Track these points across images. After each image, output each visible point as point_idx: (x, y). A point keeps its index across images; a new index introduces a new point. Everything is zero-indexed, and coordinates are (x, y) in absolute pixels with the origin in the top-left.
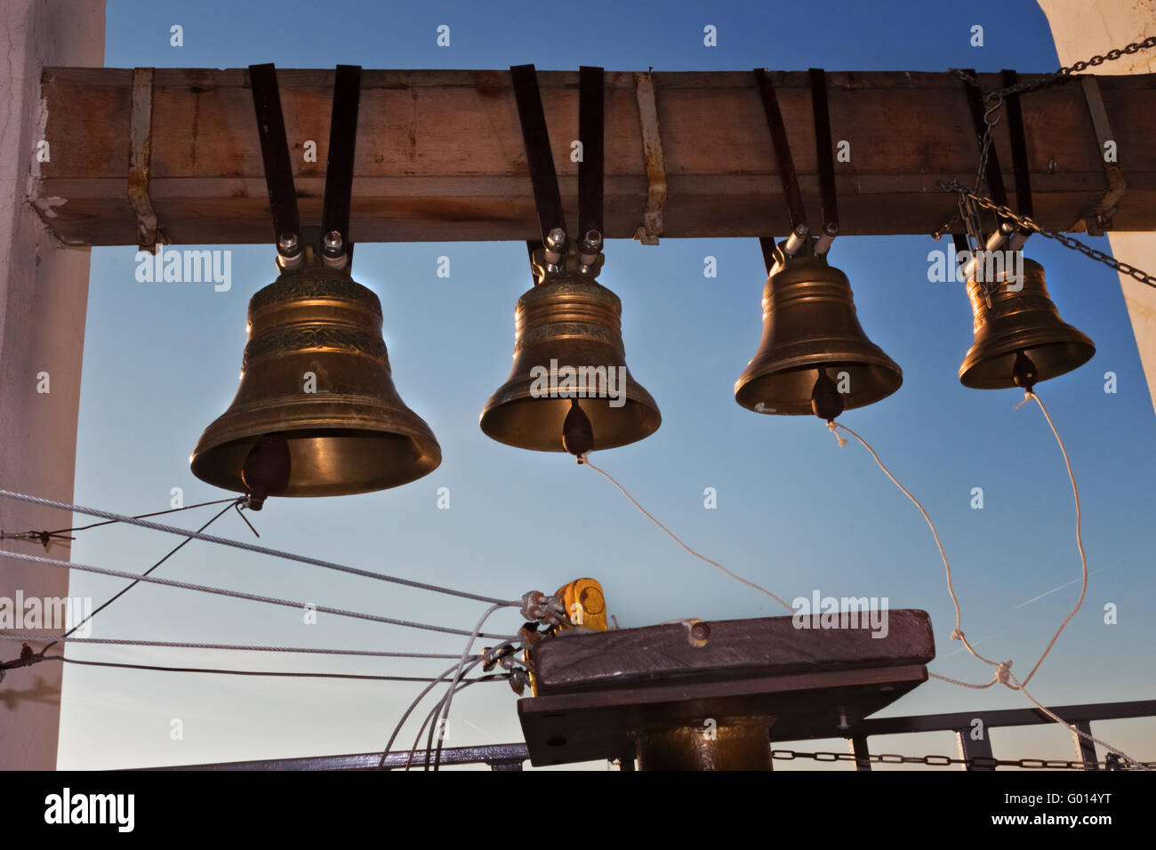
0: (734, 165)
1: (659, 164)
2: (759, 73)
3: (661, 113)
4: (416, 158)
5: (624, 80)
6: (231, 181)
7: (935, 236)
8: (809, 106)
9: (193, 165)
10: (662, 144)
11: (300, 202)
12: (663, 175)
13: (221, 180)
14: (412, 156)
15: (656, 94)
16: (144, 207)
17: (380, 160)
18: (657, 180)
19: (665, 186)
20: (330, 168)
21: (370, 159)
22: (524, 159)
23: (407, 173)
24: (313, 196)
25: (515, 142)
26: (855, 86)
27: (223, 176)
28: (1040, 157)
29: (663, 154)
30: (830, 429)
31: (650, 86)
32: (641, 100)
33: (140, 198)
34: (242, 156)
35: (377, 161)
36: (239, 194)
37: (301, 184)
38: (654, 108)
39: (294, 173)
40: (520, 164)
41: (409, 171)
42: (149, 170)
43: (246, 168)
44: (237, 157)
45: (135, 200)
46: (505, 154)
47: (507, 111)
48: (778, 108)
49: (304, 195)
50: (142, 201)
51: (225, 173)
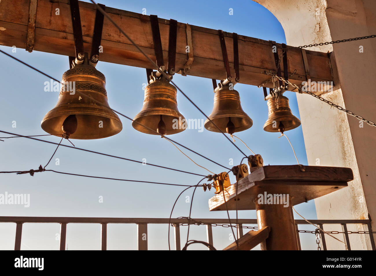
0: (212, 57)
1: (192, 52)
2: (220, 31)
3: (193, 37)
4: (121, 37)
5: (183, 25)
6: (62, 33)
7: (258, 87)
8: (232, 43)
9: (50, 26)
10: (193, 46)
11: (84, 44)
12: (193, 55)
13: (59, 32)
14: (120, 36)
15: (192, 31)
16: (32, 36)
17: (110, 35)
18: (191, 57)
19: (193, 59)
20: (94, 35)
21: (107, 34)
22: (153, 43)
23: (118, 41)
24: (88, 43)
25: (150, 38)
26: (245, 40)
27: (59, 31)
28: (291, 69)
29: (193, 49)
30: (231, 137)
31: (190, 29)
32: (187, 32)
33: (31, 33)
34: (66, 26)
35: (109, 35)
36: (65, 38)
37: (85, 38)
38: (191, 35)
39: (83, 34)
40: (152, 45)
41: (118, 40)
42: (35, 24)
43: (67, 30)
44: (64, 26)
45: (29, 33)
46: (147, 41)
47: (148, 28)
48: (225, 43)
49: (86, 42)
50: (32, 34)
51: (60, 30)
